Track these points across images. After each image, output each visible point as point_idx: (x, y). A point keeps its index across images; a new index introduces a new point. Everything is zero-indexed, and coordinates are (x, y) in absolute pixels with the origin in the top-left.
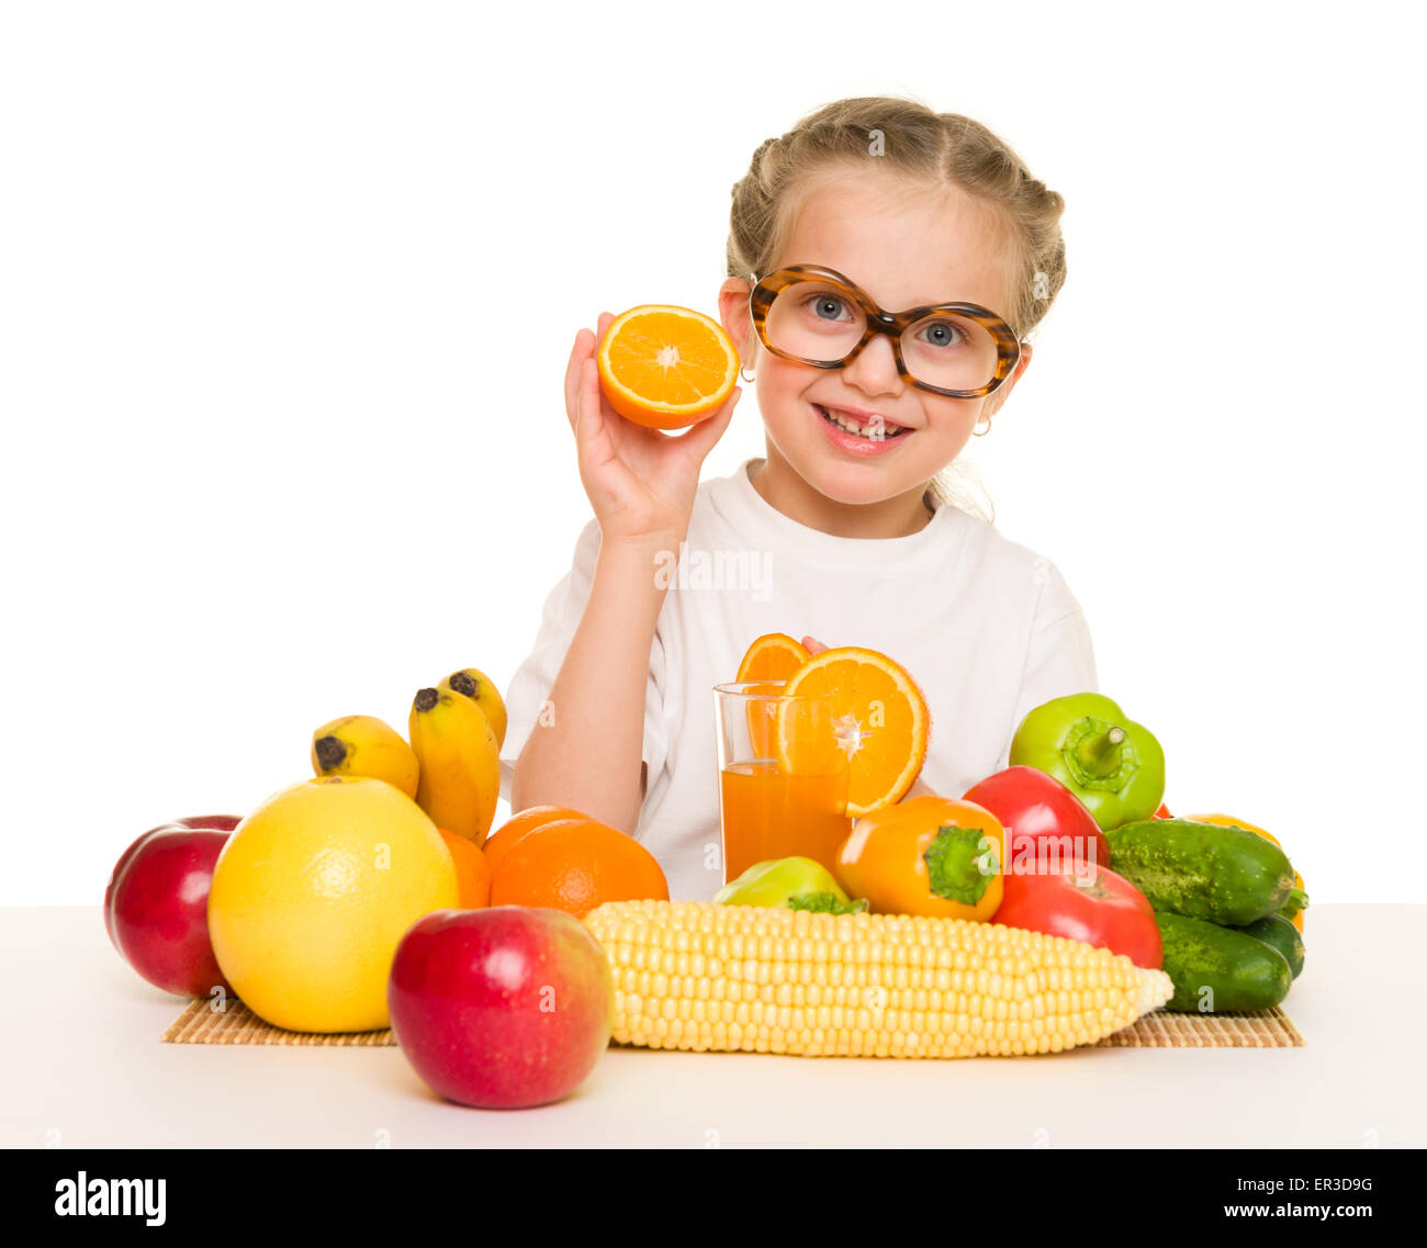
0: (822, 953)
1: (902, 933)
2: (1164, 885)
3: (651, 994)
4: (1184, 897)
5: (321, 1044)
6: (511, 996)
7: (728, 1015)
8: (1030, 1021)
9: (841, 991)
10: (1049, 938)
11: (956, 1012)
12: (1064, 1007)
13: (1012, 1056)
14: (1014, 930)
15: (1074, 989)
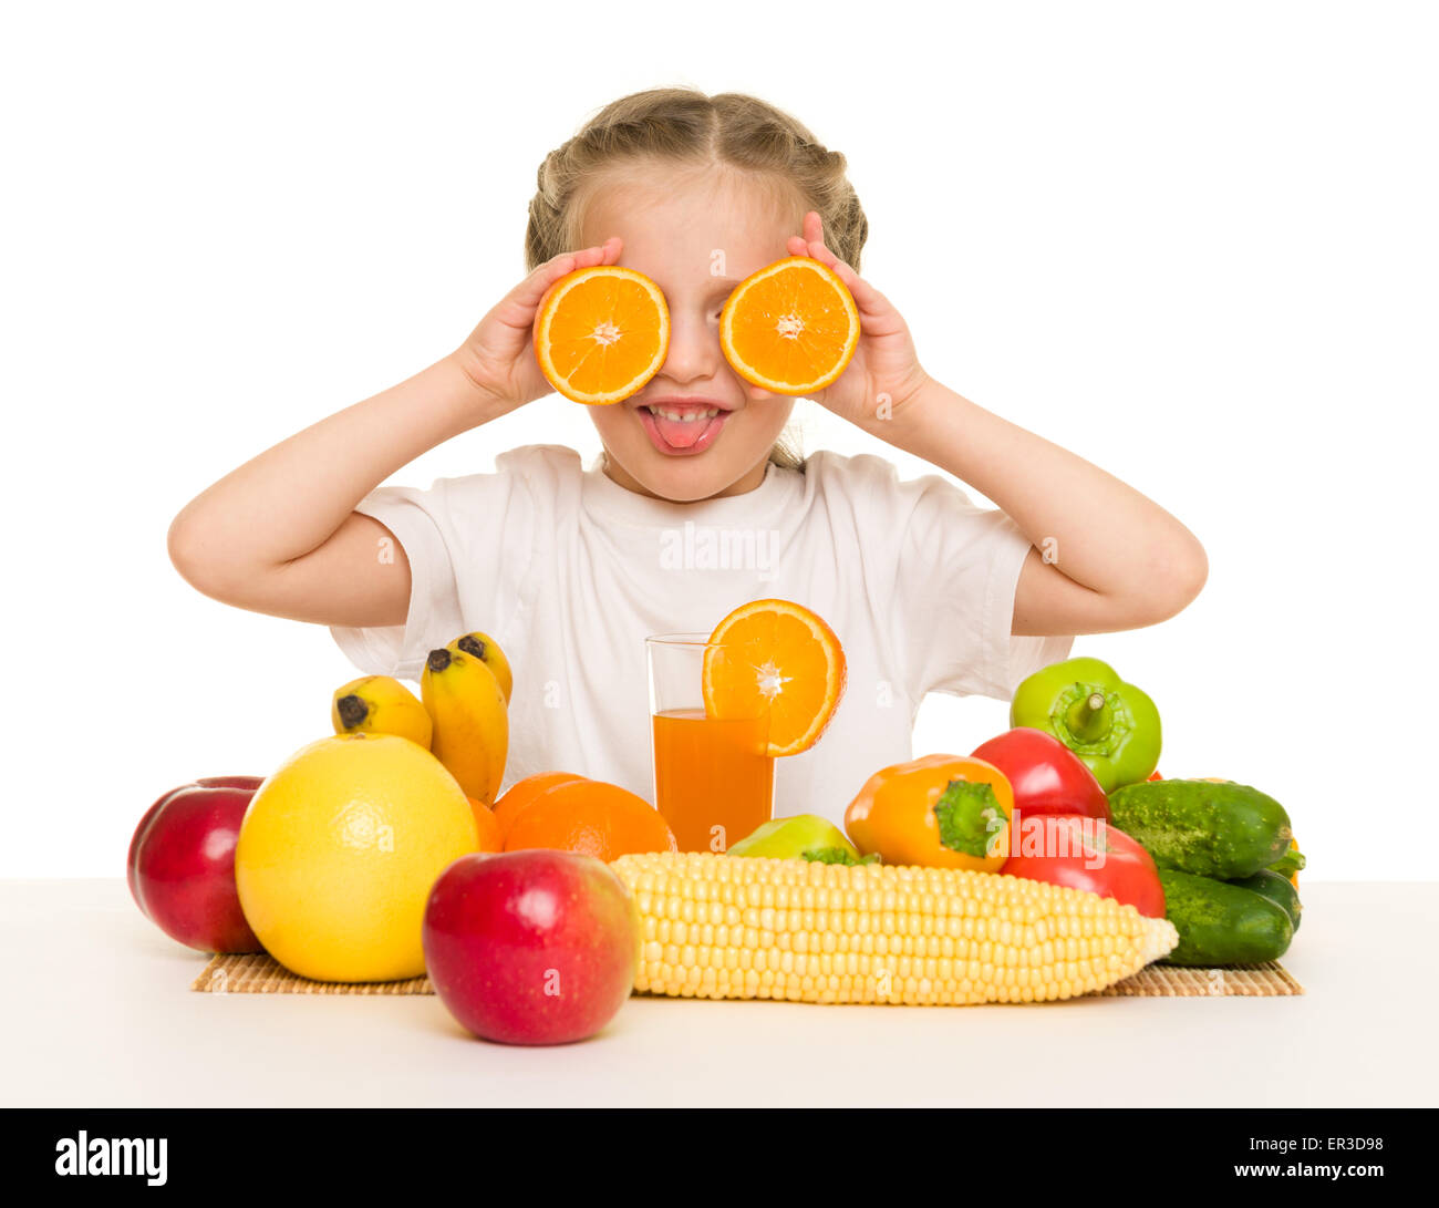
0: (837, 901)
1: (914, 882)
2: (1165, 843)
3: (671, 942)
4: (1187, 853)
5: (347, 993)
6: (545, 933)
7: (746, 962)
8: (1040, 968)
9: (856, 938)
10: (1056, 888)
11: (968, 958)
12: (1072, 954)
13: (1021, 1003)
14: (1023, 881)
15: (1082, 936)
